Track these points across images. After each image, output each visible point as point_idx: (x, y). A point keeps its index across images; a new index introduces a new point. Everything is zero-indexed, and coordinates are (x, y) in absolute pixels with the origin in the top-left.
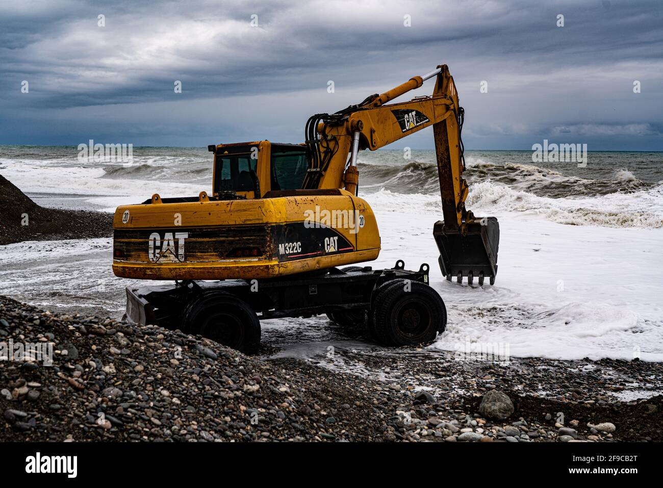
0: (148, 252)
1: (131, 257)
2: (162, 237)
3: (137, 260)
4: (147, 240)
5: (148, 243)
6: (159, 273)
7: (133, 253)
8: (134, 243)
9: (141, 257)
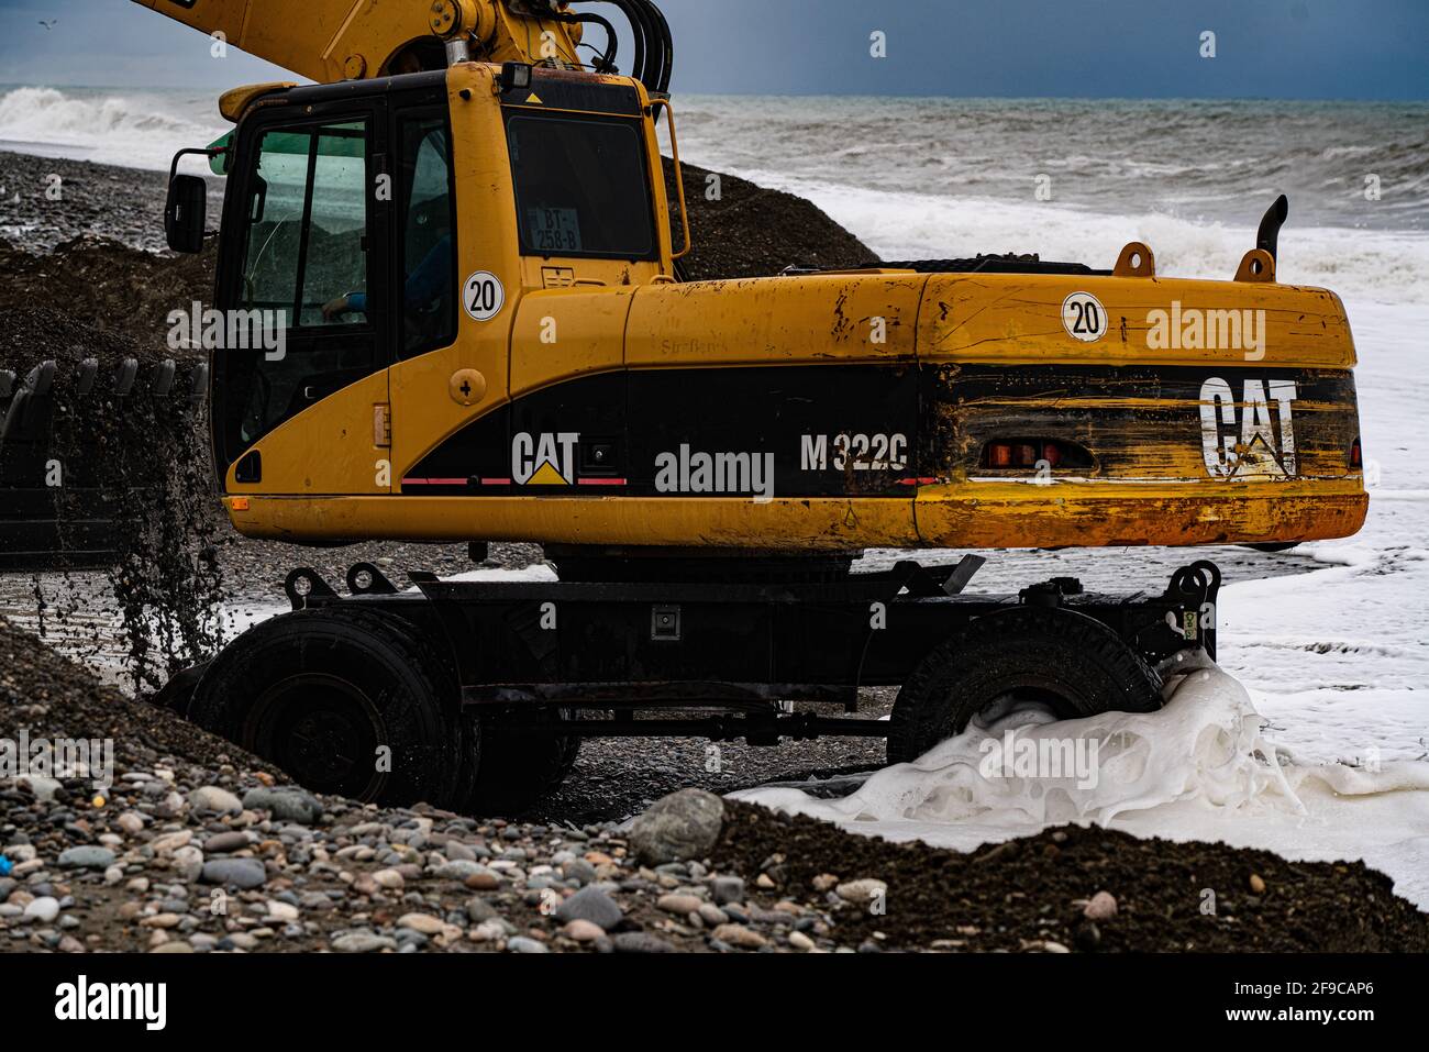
0: (1201, 444)
1: (1131, 462)
2: (1238, 396)
3: (1158, 475)
4: (1192, 403)
5: (1196, 412)
6: (1238, 518)
7: (1138, 450)
8: (1142, 414)
9: (1176, 461)
